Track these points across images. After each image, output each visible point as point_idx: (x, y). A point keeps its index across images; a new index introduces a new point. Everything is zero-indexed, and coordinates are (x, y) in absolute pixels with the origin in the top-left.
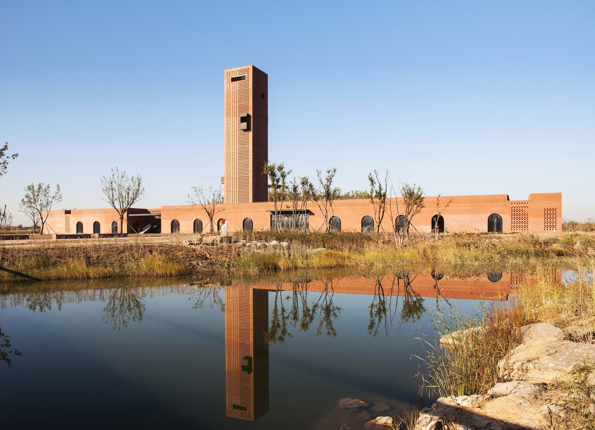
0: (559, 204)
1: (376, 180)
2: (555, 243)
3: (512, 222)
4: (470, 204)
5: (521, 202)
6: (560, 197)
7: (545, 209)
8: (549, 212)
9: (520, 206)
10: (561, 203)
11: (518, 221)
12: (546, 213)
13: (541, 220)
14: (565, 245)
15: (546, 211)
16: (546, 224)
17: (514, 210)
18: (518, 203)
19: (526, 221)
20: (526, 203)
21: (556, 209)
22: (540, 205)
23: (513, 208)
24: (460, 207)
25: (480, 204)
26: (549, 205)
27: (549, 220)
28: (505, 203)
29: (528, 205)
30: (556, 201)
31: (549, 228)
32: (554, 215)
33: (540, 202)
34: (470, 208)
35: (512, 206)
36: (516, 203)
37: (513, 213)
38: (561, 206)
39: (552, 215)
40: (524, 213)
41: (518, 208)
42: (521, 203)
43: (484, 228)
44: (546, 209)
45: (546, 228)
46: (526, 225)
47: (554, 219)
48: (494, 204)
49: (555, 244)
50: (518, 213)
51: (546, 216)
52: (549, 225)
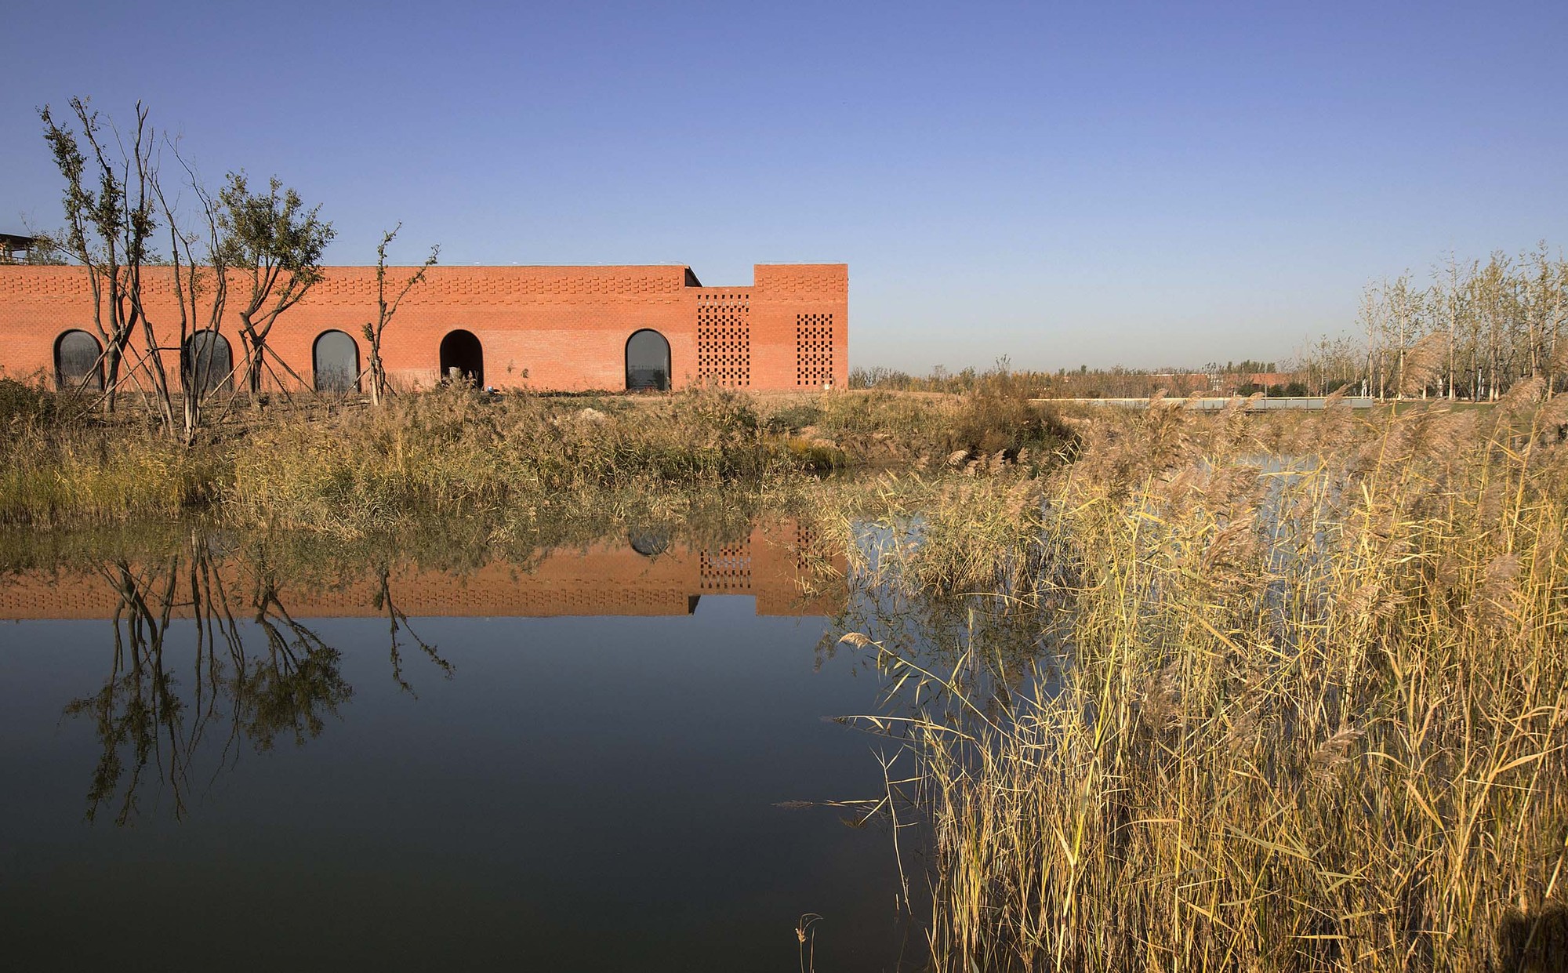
0: (839, 301)
1: (84, 148)
2: (812, 424)
3: (700, 357)
4: (566, 296)
5: (727, 293)
6: (844, 279)
7: (798, 317)
8: (810, 327)
9: (724, 306)
10: (846, 298)
11: (720, 356)
12: (803, 329)
13: (787, 353)
14: (842, 430)
15: (802, 323)
16: (803, 367)
17: (708, 317)
18: (719, 294)
19: (744, 356)
20: (743, 297)
21: (831, 316)
22: (785, 302)
23: (703, 311)
24: (536, 304)
25: (598, 295)
26: (813, 304)
27: (811, 353)
28: (678, 295)
29: (748, 303)
30: (832, 292)
31: (811, 379)
32: (827, 339)
33: (786, 294)
34: (569, 308)
35: (701, 303)
36: (711, 297)
37: (704, 328)
38: (844, 307)
39: (819, 337)
40: (736, 327)
41: (719, 311)
42: (727, 297)
43: (614, 376)
44: (802, 316)
45: (803, 378)
46: (744, 368)
47: (827, 350)
48: (646, 295)
49: (809, 428)
50: (720, 327)
51: (803, 339)
52: (811, 369)
